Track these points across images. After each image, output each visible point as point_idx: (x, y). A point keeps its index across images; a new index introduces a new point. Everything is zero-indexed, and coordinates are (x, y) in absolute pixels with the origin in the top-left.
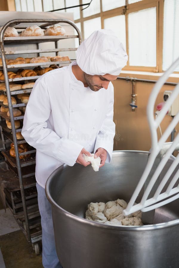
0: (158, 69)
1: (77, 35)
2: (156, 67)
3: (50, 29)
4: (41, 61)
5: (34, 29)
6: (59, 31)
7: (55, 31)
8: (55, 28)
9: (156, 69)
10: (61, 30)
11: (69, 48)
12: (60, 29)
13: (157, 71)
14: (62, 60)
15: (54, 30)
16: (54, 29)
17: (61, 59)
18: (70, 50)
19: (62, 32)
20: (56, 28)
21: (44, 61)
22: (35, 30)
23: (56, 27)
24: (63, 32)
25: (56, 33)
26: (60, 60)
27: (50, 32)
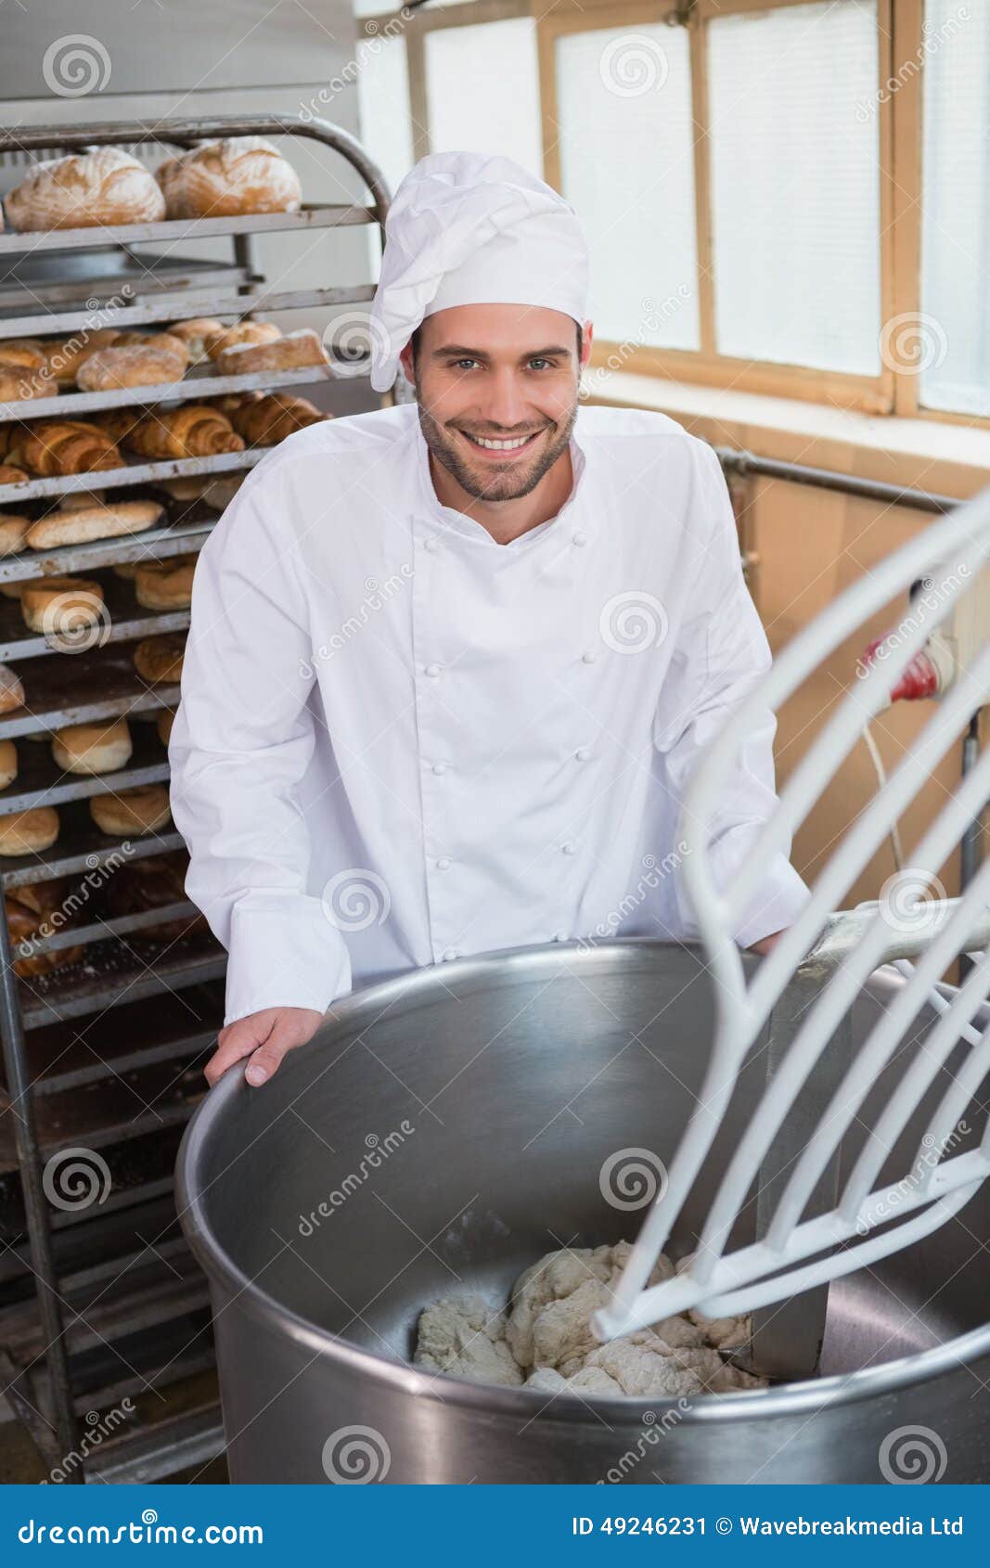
0: (888, 389)
1: (371, 202)
2: (878, 379)
3: (199, 167)
4: (143, 375)
5: (97, 175)
6: (256, 184)
7: (231, 183)
8: (229, 159)
9: (880, 393)
10: (270, 174)
11: (321, 291)
12: (265, 170)
13: (884, 405)
14: (280, 361)
15: (224, 172)
16: (228, 166)
17: (269, 357)
18: (327, 298)
19: (276, 185)
20: (236, 162)
21: (167, 372)
22: (107, 185)
23: (241, 153)
24: (281, 189)
25: (236, 192)
26: (265, 360)
27: (201, 186)
